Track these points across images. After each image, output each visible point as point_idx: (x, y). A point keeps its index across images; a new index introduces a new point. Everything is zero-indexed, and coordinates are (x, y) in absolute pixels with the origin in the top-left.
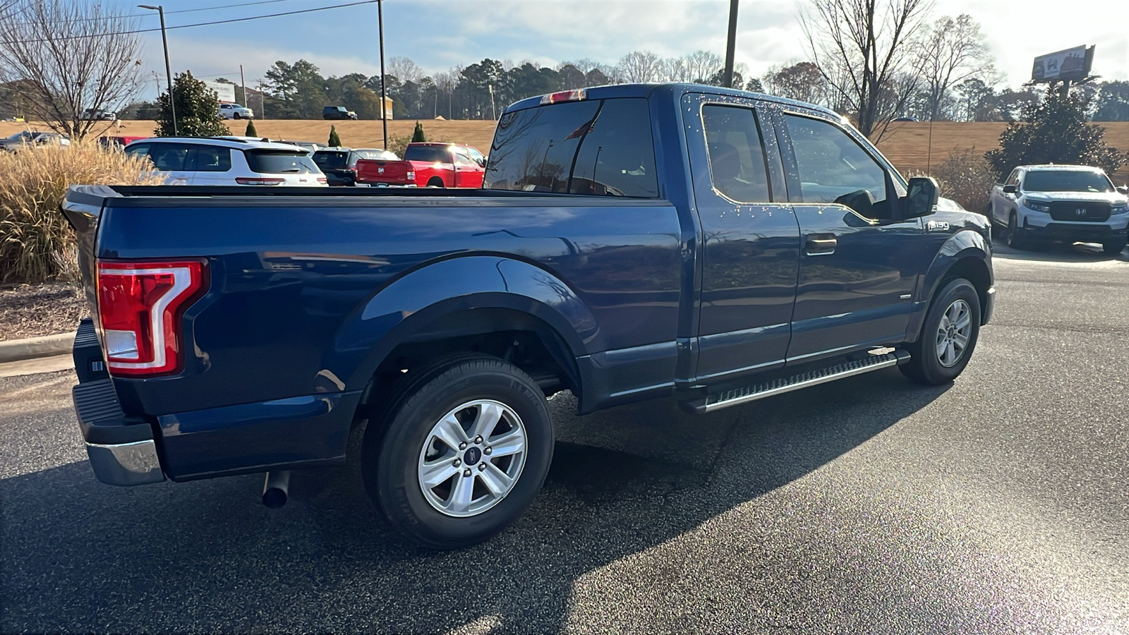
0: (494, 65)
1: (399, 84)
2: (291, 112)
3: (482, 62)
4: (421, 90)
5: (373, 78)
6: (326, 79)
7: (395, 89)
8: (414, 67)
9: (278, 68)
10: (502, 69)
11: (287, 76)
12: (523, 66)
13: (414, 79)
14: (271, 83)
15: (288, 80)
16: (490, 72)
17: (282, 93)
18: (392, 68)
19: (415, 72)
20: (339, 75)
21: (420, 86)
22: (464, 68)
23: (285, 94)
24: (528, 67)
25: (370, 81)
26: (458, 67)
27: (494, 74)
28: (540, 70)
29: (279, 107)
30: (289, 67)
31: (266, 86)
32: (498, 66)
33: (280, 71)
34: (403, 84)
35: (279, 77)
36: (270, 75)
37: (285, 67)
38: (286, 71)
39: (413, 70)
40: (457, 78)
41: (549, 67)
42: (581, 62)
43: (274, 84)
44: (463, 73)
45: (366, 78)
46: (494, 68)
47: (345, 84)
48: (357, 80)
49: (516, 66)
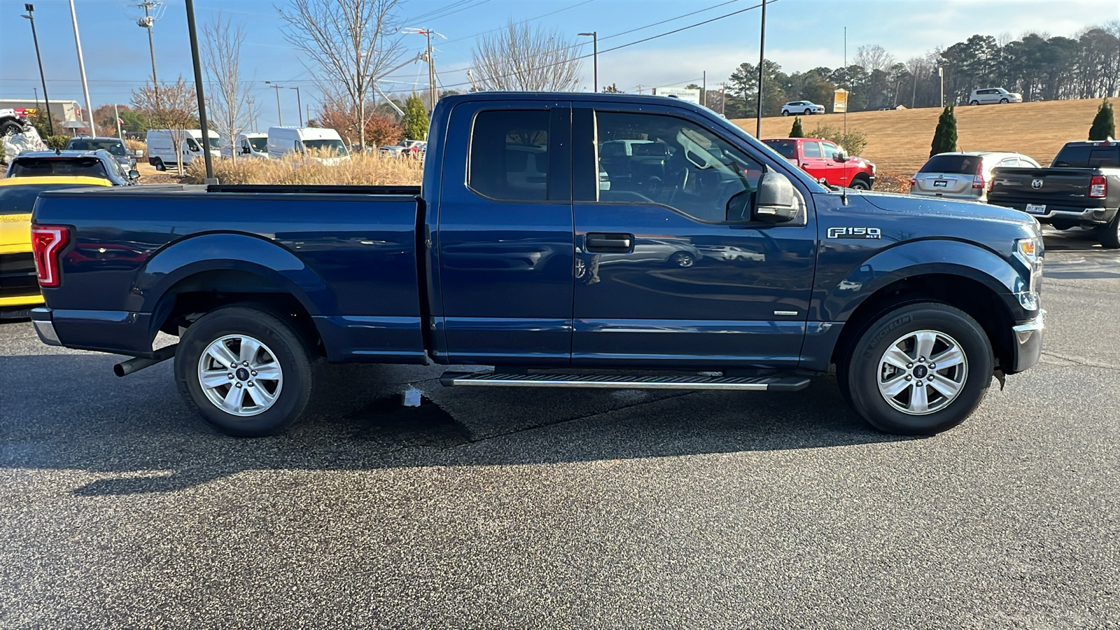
0: (984, 41)
1: (865, 74)
2: (749, 112)
3: (969, 40)
4: (890, 78)
5: (837, 70)
6: (789, 75)
7: (861, 79)
8: (885, 53)
9: (742, 69)
10: (995, 45)
11: (750, 77)
12: (1024, 39)
13: (883, 67)
14: (734, 85)
15: (750, 80)
16: (978, 50)
17: (743, 94)
18: (860, 58)
19: (885, 60)
20: (803, 70)
21: (889, 74)
22: (945, 49)
23: (746, 94)
24: (1032, 40)
25: (834, 74)
26: (937, 49)
27: (983, 52)
28: (1049, 40)
29: (739, 107)
30: (752, 68)
31: (730, 88)
32: (990, 42)
33: (743, 72)
34: (870, 74)
35: (742, 78)
36: (735, 77)
37: (749, 69)
38: (749, 72)
39: (883, 58)
40: (934, 61)
41: (1062, 36)
42: (1113, 24)
43: (737, 86)
44: (944, 55)
45: (830, 71)
46: (984, 44)
47: (808, 79)
48: (820, 74)
49: (1015, 39)
